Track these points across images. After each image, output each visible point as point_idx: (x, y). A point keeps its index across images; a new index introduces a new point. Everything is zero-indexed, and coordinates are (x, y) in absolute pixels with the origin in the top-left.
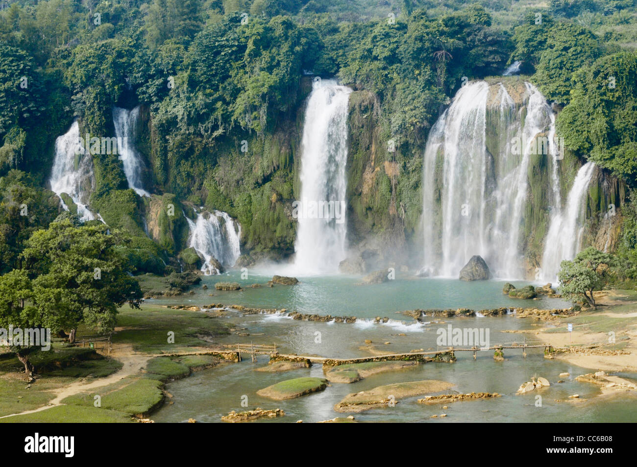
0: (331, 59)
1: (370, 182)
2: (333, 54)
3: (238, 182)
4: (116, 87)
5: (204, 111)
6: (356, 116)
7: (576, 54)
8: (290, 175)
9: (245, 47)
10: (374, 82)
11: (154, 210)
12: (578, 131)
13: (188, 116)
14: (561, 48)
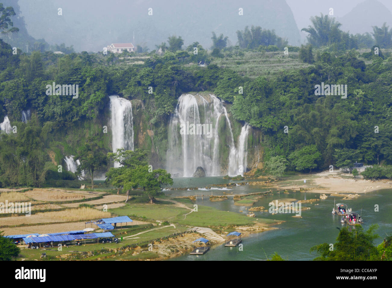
0: (117, 86)
1: (143, 139)
2: (117, 84)
3: (78, 142)
4: (26, 100)
5: (69, 110)
6: (135, 111)
7: (235, 81)
8: (102, 138)
9: (85, 81)
10: (142, 95)
11: (51, 155)
12: (244, 112)
13: (63, 112)
14: (227, 79)
